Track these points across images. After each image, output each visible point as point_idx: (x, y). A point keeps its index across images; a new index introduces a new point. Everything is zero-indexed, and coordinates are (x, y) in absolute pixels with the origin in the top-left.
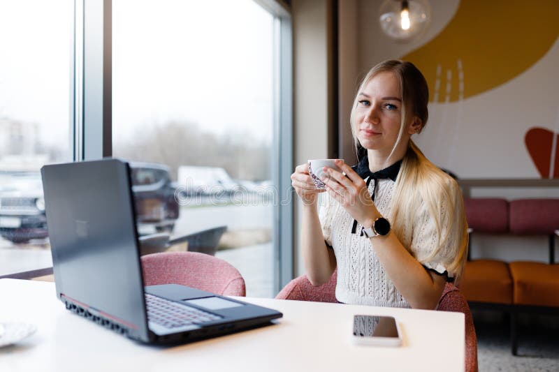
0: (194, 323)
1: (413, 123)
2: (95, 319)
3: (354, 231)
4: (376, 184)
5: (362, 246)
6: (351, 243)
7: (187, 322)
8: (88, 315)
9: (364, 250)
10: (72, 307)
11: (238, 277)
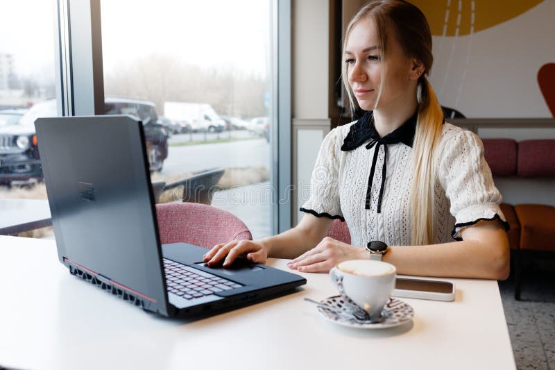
0: (214, 294)
1: (412, 66)
2: (104, 287)
3: (368, 207)
4: (386, 150)
5: (380, 223)
6: (366, 219)
7: (207, 292)
8: (96, 282)
9: (382, 226)
10: (76, 272)
11: (245, 230)
